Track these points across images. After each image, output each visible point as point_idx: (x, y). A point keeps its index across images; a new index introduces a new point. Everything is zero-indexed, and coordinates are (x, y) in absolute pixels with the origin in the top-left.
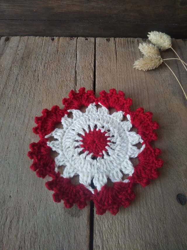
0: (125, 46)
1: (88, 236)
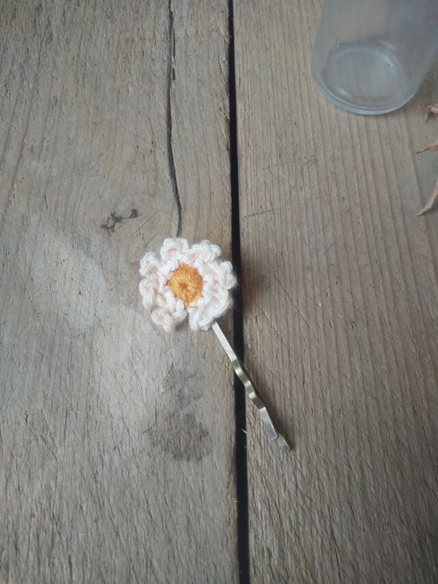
1: (232, 521)
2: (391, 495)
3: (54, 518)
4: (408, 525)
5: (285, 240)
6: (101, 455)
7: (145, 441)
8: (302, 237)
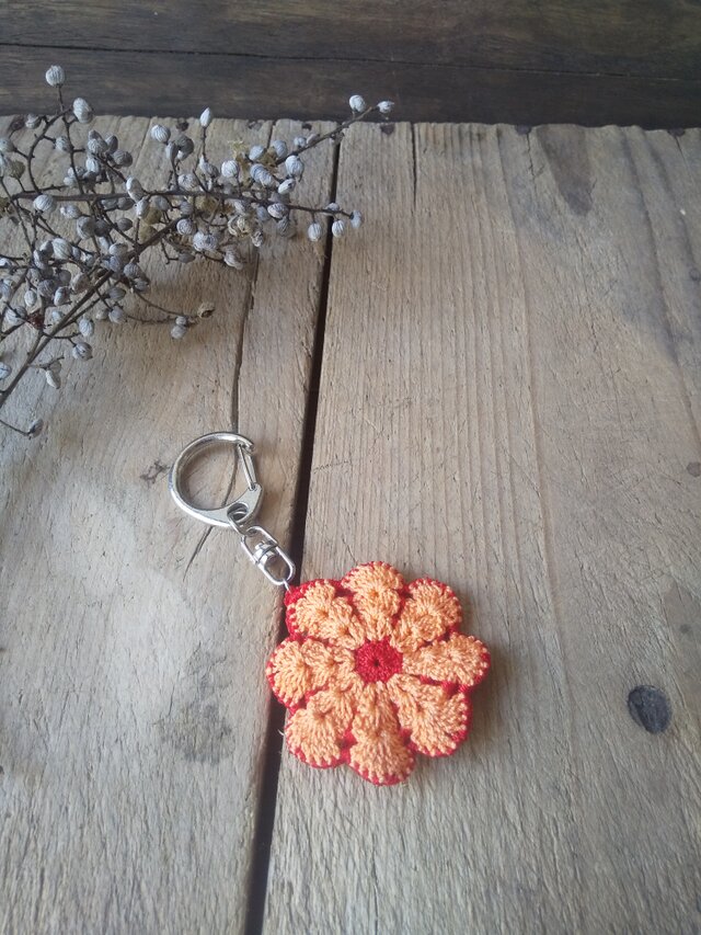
0: (450, 149)
1: (246, 841)
2: (457, 825)
3: (32, 820)
4: (475, 866)
5: (361, 498)
6: (99, 748)
7: (155, 734)
8: (382, 495)
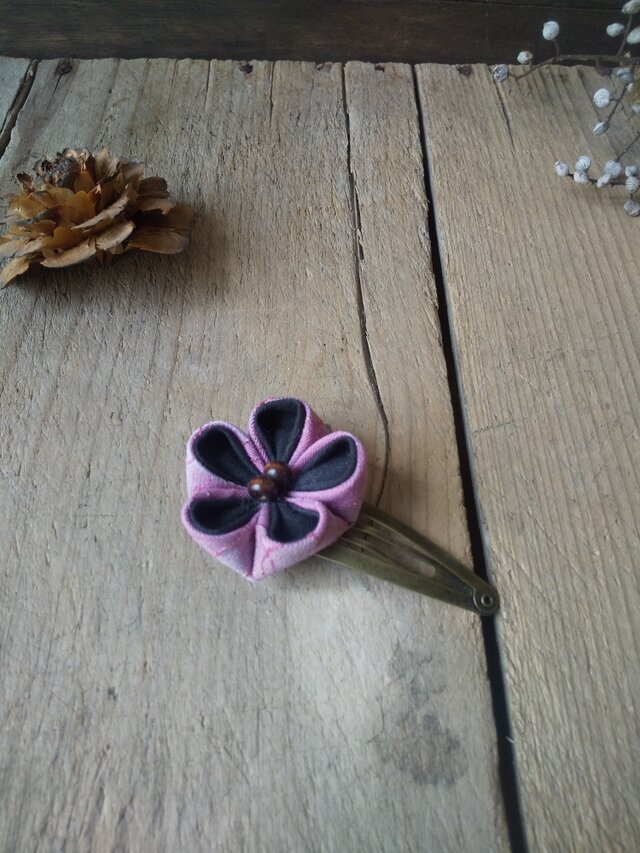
5: (535, 462)
6: (310, 776)
8: (559, 459)
